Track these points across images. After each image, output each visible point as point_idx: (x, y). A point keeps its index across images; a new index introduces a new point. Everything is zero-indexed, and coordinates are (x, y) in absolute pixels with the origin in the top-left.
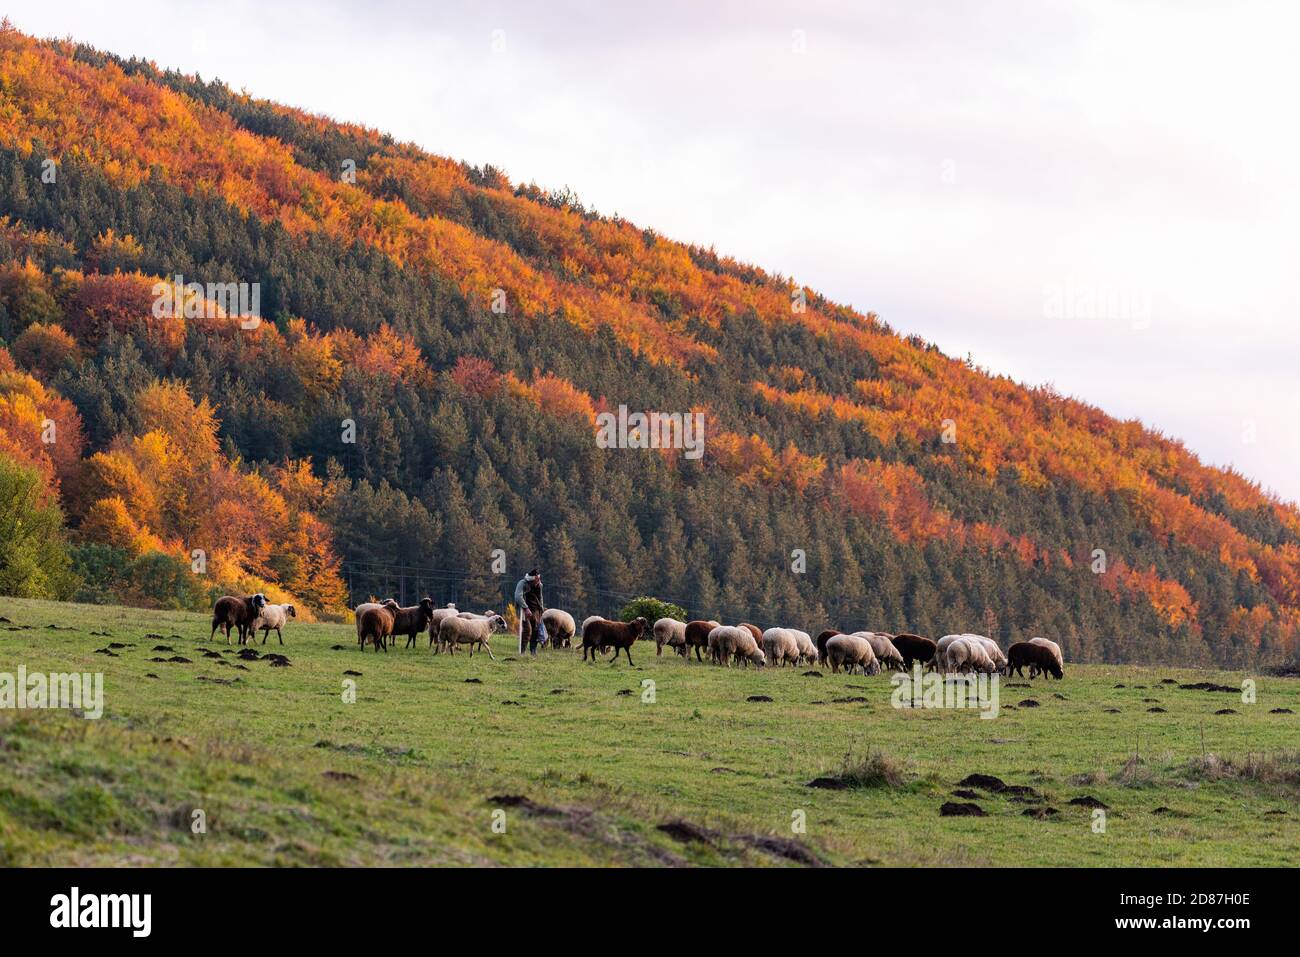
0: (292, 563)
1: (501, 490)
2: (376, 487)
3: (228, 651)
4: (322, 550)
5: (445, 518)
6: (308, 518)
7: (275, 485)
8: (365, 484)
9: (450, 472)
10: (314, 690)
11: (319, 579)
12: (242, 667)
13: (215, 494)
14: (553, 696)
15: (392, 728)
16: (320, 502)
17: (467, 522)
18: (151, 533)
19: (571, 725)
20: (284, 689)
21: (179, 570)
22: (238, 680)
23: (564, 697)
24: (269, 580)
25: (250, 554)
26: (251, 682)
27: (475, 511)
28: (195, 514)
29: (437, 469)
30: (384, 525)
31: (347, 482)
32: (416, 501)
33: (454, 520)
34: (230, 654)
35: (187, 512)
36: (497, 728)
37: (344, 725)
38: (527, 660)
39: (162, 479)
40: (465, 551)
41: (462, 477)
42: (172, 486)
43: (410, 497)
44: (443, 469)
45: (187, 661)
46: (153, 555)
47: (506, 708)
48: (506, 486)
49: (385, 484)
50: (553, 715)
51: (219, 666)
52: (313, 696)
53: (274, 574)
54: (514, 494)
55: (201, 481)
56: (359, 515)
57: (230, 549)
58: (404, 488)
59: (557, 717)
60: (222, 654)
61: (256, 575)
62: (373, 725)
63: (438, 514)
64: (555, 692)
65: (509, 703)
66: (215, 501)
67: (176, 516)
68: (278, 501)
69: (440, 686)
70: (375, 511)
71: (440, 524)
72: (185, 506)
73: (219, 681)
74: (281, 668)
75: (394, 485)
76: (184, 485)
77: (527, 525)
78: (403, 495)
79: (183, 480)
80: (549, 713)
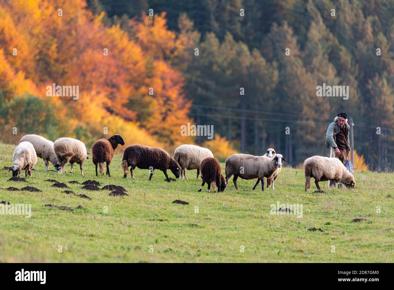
0: (147, 105)
1: (330, 43)
2: (221, 39)
3: (74, 182)
4: (174, 94)
5: (281, 67)
6: (162, 67)
7: (133, 37)
8: (211, 37)
9: (286, 27)
10: (145, 216)
11: (171, 119)
12: (84, 196)
13: (82, 43)
14: (353, 224)
15: (209, 251)
16: (172, 52)
17: (300, 70)
18: (26, 78)
19: (367, 250)
20: (120, 216)
21: (48, 111)
22: (80, 207)
23: (362, 225)
24: (128, 119)
25: (111, 96)
26: (92, 209)
27: (307, 62)
28: (64, 62)
29: (275, 25)
30: (229, 73)
31: (196, 35)
32: (256, 52)
33: (289, 68)
34: (76, 185)
35: (57, 60)
36: (302, 251)
37: (167, 247)
38: (333, 193)
39: (36, 31)
40: (298, 96)
41: (296, 31)
42: (44, 37)
43: (251, 49)
44: (280, 25)
45: (37, 190)
46: (26, 98)
47: (312, 233)
48: (334, 40)
49: (229, 37)
50: (352, 241)
51: (65, 194)
52: (144, 222)
53: (132, 114)
54: (343, 48)
55: (69, 33)
56: (207, 64)
57: (93, 93)
58: (246, 41)
59: (355, 243)
60: (69, 185)
61: (117, 114)
62: (193, 247)
63: (275, 64)
64: (356, 220)
65: (314, 229)
66: (80, 52)
67: (47, 64)
68: (136, 52)
69: (255, 214)
70: (220, 60)
71: (276, 73)
72: (55, 55)
73: (63, 208)
74: (118, 197)
75: (237, 38)
76: (55, 36)
77: (352, 74)
78: (245, 47)
79: (54, 33)
80: (348, 238)
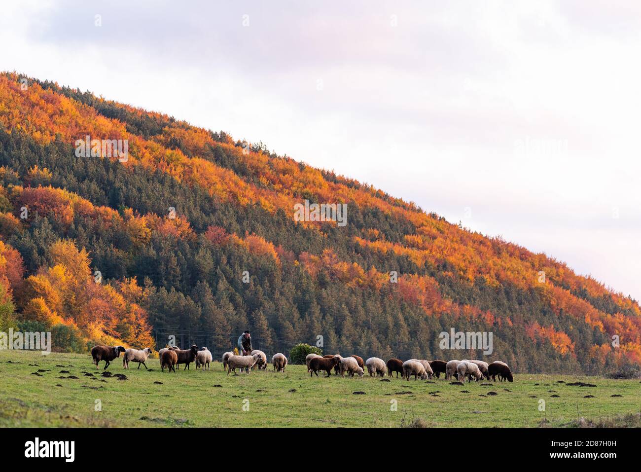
0: (127, 329)
1: (230, 291)
2: (169, 291)
4: (142, 322)
5: (202, 306)
6: (135, 307)
7: (119, 290)
8: (163, 289)
9: (205, 283)
10: (139, 391)
11: (141, 336)
12: (103, 381)
13: (89, 295)
14: (257, 393)
15: (178, 410)
16: (141, 299)
17: (214, 307)
18: (58, 315)
19: (266, 407)
20: (125, 391)
21: (72, 333)
22: (102, 387)
23: (262, 393)
24: (116, 337)
25: (107, 325)
26: (108, 388)
27: (217, 303)
28: (80, 305)
29: (199, 281)
30: (173, 309)
31: (154, 288)
32: (189, 298)
33: (207, 307)
34: (98, 374)
35: (75, 305)
36: (230, 409)
37: (154, 408)
38: (244, 375)
39: (63, 288)
40: (213, 322)
41: (211, 285)
42: (68, 292)
43: (185, 296)
44: (201, 282)
45: (76, 378)
46: (59, 326)
47: (234, 399)
48: (232, 290)
49: (173, 289)
50: (258, 402)
51: (92, 380)
52: (139, 395)
53: (118, 334)
54: (237, 294)
55: (82, 289)
56: (161, 305)
57: (97, 323)
58: (183, 292)
60: (94, 375)
61: (110, 335)
62: (169, 408)
63: (199, 304)
64: (258, 391)
65: (236, 396)
66: (89, 299)
67: (70, 307)
68: (120, 298)
69: (201, 389)
70: (168, 302)
71: (200, 309)
72: (75, 302)
73: (92, 388)
74: (123, 381)
75: (177, 290)
76: (74, 291)
77: (243, 309)
78: (182, 295)
79: (73, 289)
80: (255, 401)
